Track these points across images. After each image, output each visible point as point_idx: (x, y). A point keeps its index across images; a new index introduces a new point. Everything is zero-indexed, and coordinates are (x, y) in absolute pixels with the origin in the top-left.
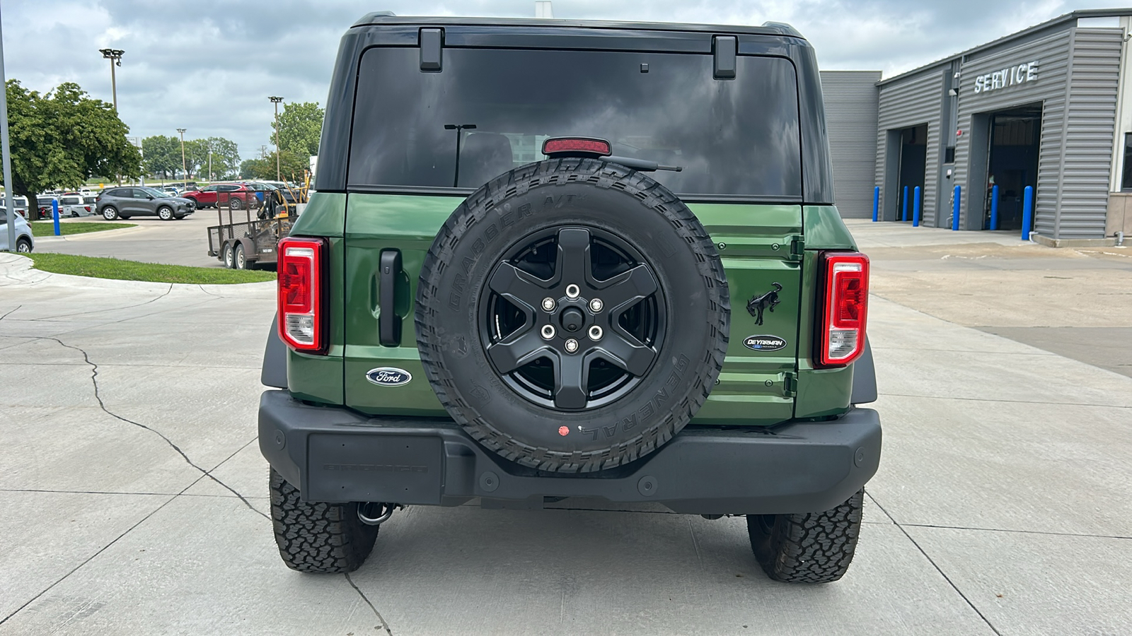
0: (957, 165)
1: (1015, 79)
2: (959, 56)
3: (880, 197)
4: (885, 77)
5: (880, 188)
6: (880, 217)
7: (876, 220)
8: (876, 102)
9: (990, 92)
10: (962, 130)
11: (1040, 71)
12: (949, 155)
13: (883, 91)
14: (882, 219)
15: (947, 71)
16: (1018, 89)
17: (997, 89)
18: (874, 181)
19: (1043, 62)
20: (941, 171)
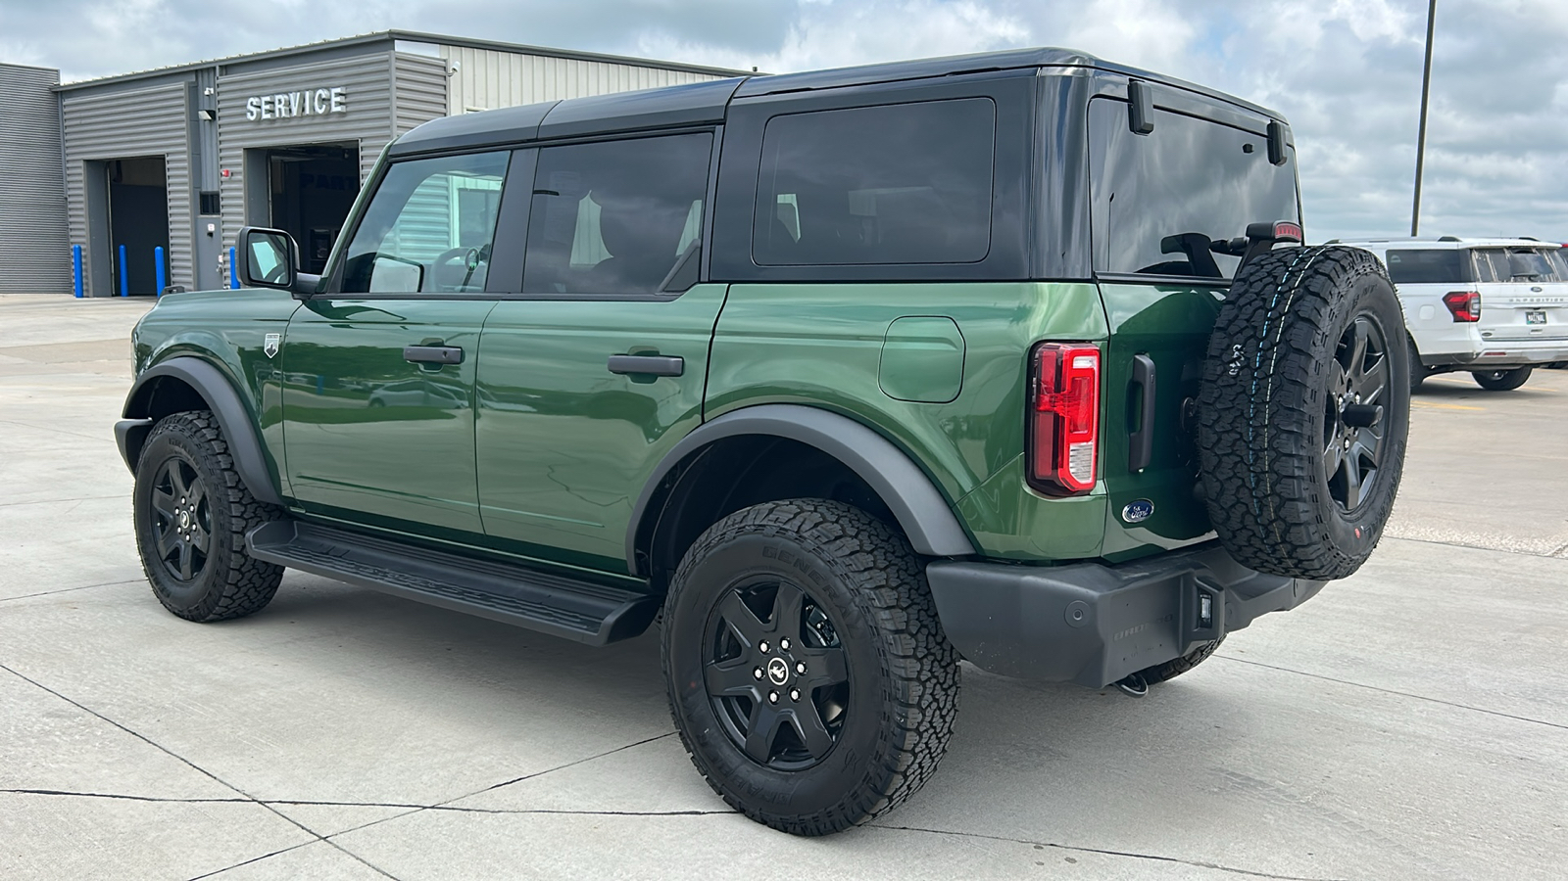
0: (225, 218)
1: (313, 108)
2: (213, 65)
3: (83, 260)
4: (66, 80)
5: (83, 247)
6: (87, 291)
7: (81, 295)
8: (56, 116)
9: (272, 121)
10: (231, 169)
11: (348, 100)
12: (209, 203)
13: (67, 102)
14: (91, 293)
15: (189, 83)
16: (316, 121)
17: (284, 118)
18: (67, 237)
19: (351, 90)
20: (196, 228)
